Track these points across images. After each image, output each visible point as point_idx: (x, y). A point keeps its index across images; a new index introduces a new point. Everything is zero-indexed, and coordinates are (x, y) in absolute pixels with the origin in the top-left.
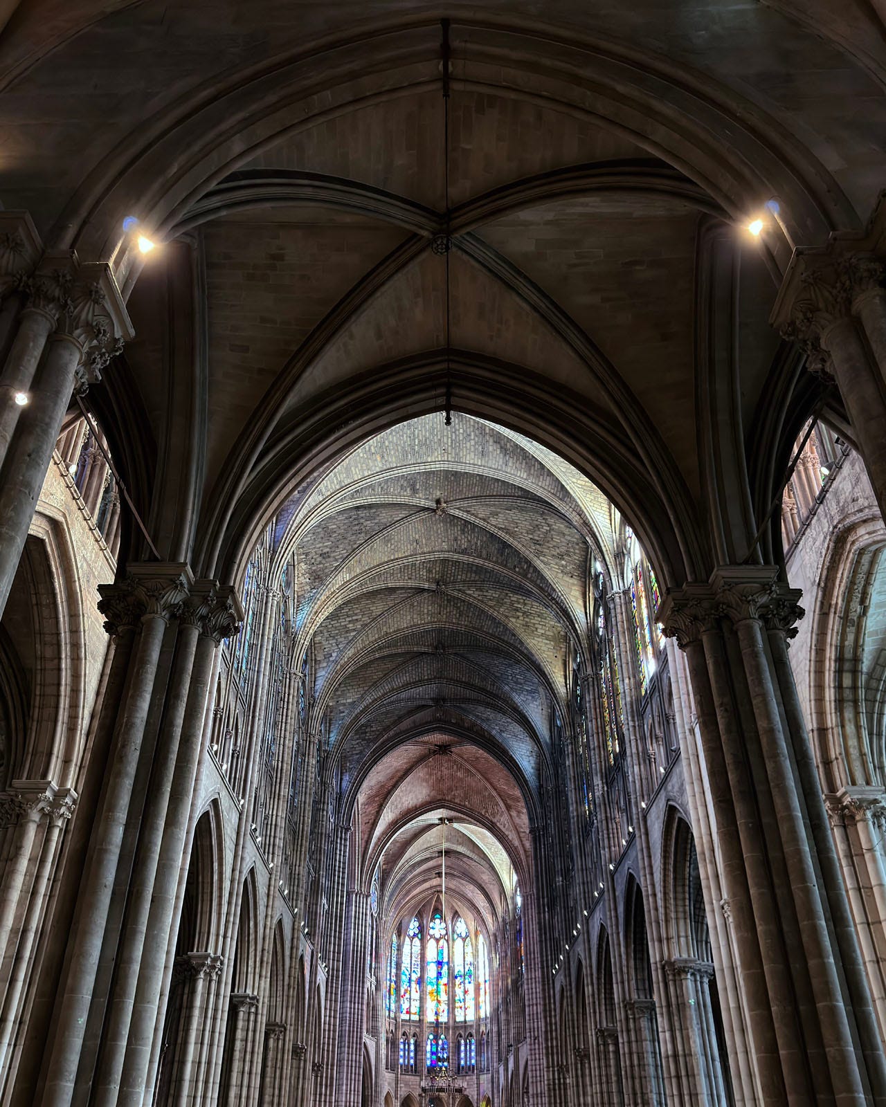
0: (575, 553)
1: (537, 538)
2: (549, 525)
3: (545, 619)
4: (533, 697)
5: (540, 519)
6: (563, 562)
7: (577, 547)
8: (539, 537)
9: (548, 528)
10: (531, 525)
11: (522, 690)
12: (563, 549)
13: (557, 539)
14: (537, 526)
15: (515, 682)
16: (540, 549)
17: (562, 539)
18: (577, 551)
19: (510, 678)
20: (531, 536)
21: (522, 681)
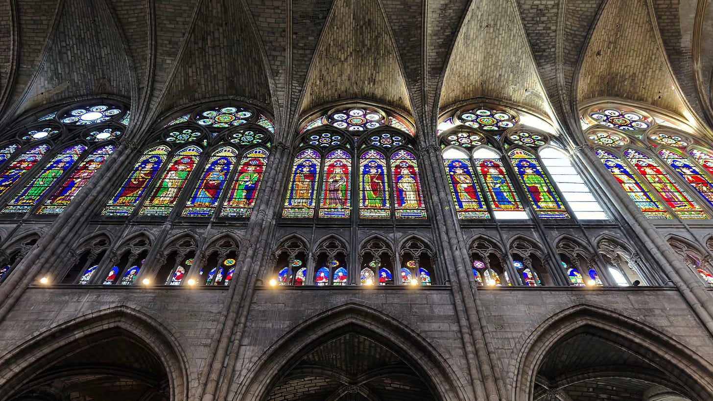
0: (327, 90)
1: (331, 50)
2: (346, 59)
3: (204, 73)
4: (52, 78)
5: (350, 50)
6: (318, 82)
7: (334, 91)
8: (333, 52)
9: (343, 59)
10: (343, 41)
11: (54, 62)
12: (328, 79)
13: (335, 70)
14: (343, 48)
15: (60, 52)
16: (323, 56)
17: (336, 75)
18: (330, 92)
19: (64, 44)
20: (332, 44)
21: (65, 60)
